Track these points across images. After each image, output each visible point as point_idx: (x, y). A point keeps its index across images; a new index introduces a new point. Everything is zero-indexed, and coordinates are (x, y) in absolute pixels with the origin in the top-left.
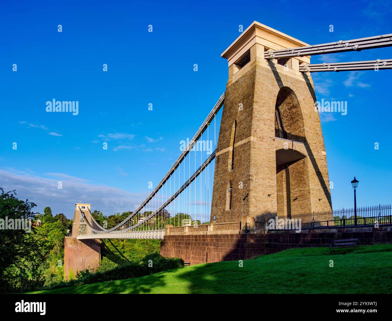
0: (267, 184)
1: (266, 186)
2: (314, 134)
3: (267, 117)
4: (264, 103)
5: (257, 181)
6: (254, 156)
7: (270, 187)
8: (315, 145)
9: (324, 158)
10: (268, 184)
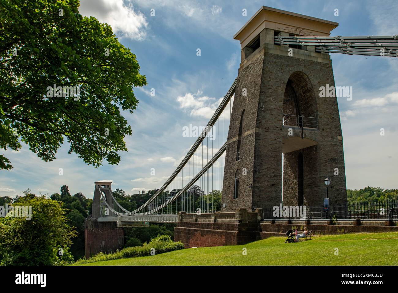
0: (271, 174)
1: (271, 176)
2: (329, 119)
3: (274, 107)
4: (271, 93)
5: (260, 172)
6: (258, 147)
7: (275, 177)
8: (330, 130)
9: (340, 143)
10: (273, 174)
